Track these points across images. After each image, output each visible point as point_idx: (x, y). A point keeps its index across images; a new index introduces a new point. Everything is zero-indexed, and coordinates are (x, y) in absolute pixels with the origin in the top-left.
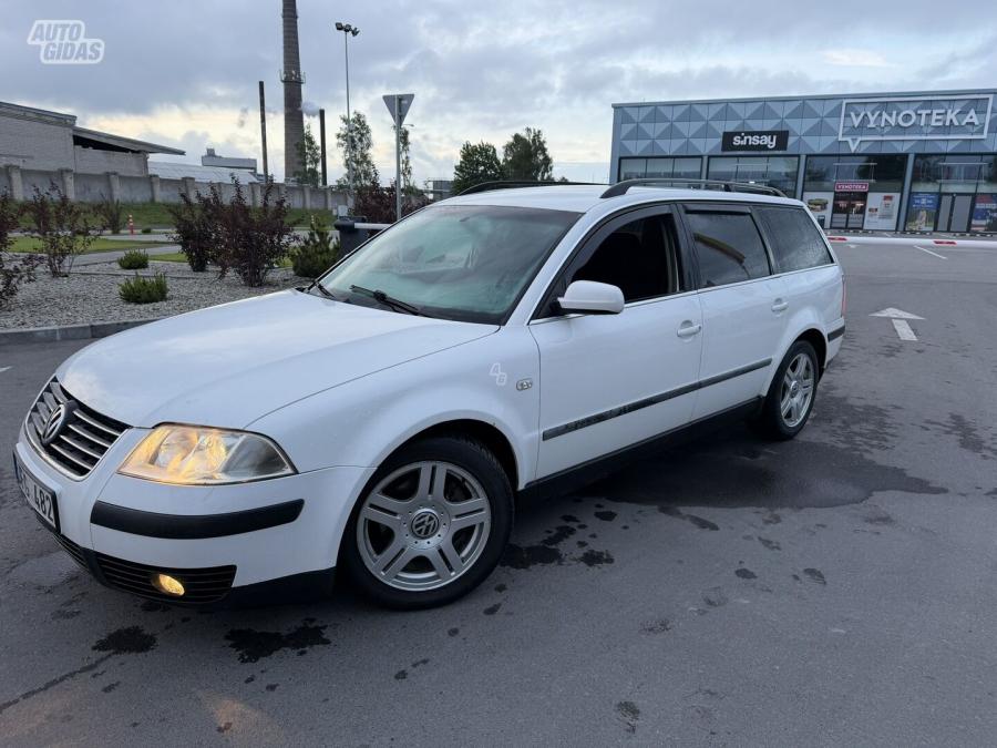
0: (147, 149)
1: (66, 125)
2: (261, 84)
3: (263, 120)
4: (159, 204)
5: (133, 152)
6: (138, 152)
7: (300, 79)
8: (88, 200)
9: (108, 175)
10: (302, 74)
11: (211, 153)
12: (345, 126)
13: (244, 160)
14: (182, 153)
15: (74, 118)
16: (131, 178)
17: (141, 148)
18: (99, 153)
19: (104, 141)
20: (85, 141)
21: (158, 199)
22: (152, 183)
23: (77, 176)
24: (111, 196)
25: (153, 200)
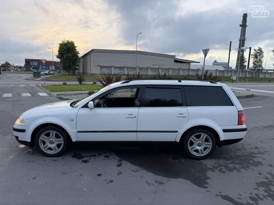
0: (191, 62)
1: (173, 58)
2: (231, 42)
3: (230, 52)
4: (190, 75)
5: (187, 63)
6: (188, 63)
7: (245, 39)
8: (174, 75)
9: (179, 69)
10: (246, 37)
11: (215, 61)
12: (254, 52)
13: (224, 63)
14: (199, 63)
15: (175, 56)
16: (184, 69)
17: (189, 62)
18: (179, 64)
19: (181, 61)
20: (177, 61)
21: (190, 74)
22: (189, 70)
23: (172, 69)
24: (179, 74)
25: (189, 74)
